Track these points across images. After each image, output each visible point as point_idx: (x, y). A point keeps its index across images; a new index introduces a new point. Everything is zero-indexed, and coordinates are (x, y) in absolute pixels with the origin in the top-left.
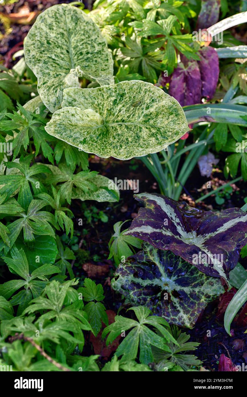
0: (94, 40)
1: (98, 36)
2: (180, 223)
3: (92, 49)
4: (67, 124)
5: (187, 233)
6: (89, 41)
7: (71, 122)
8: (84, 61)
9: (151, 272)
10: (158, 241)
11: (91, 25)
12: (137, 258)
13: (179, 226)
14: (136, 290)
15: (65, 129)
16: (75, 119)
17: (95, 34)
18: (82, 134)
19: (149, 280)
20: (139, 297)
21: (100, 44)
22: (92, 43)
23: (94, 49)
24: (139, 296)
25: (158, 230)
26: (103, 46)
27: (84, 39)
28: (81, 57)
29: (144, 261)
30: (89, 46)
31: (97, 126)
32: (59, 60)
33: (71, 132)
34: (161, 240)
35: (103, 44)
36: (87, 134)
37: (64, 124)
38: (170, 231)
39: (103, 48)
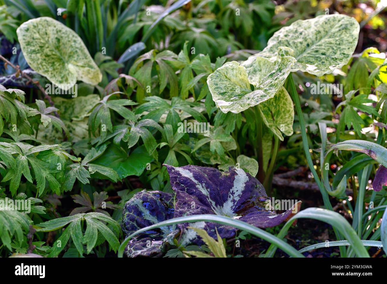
0: (341, 49)
1: (349, 49)
2: (236, 202)
3: (331, 53)
4: (223, 74)
5: (234, 213)
6: (336, 47)
7: (227, 74)
8: (313, 57)
9: (164, 215)
10: (183, 185)
11: (352, 38)
12: (165, 196)
13: (233, 203)
14: (131, 214)
15: (218, 76)
16: (232, 73)
17: (348, 46)
18: (226, 87)
19: (156, 220)
20: (129, 221)
21: (344, 54)
22: (337, 50)
23: (333, 54)
24: (131, 220)
25: (196, 181)
26: (344, 57)
27: (333, 44)
28: (314, 53)
29: (168, 203)
30: (331, 50)
31: (246, 89)
32: (293, 46)
33: (220, 81)
34: (186, 187)
35: (346, 56)
36: (231, 90)
37: (220, 73)
38: (209, 192)
39: (343, 58)
